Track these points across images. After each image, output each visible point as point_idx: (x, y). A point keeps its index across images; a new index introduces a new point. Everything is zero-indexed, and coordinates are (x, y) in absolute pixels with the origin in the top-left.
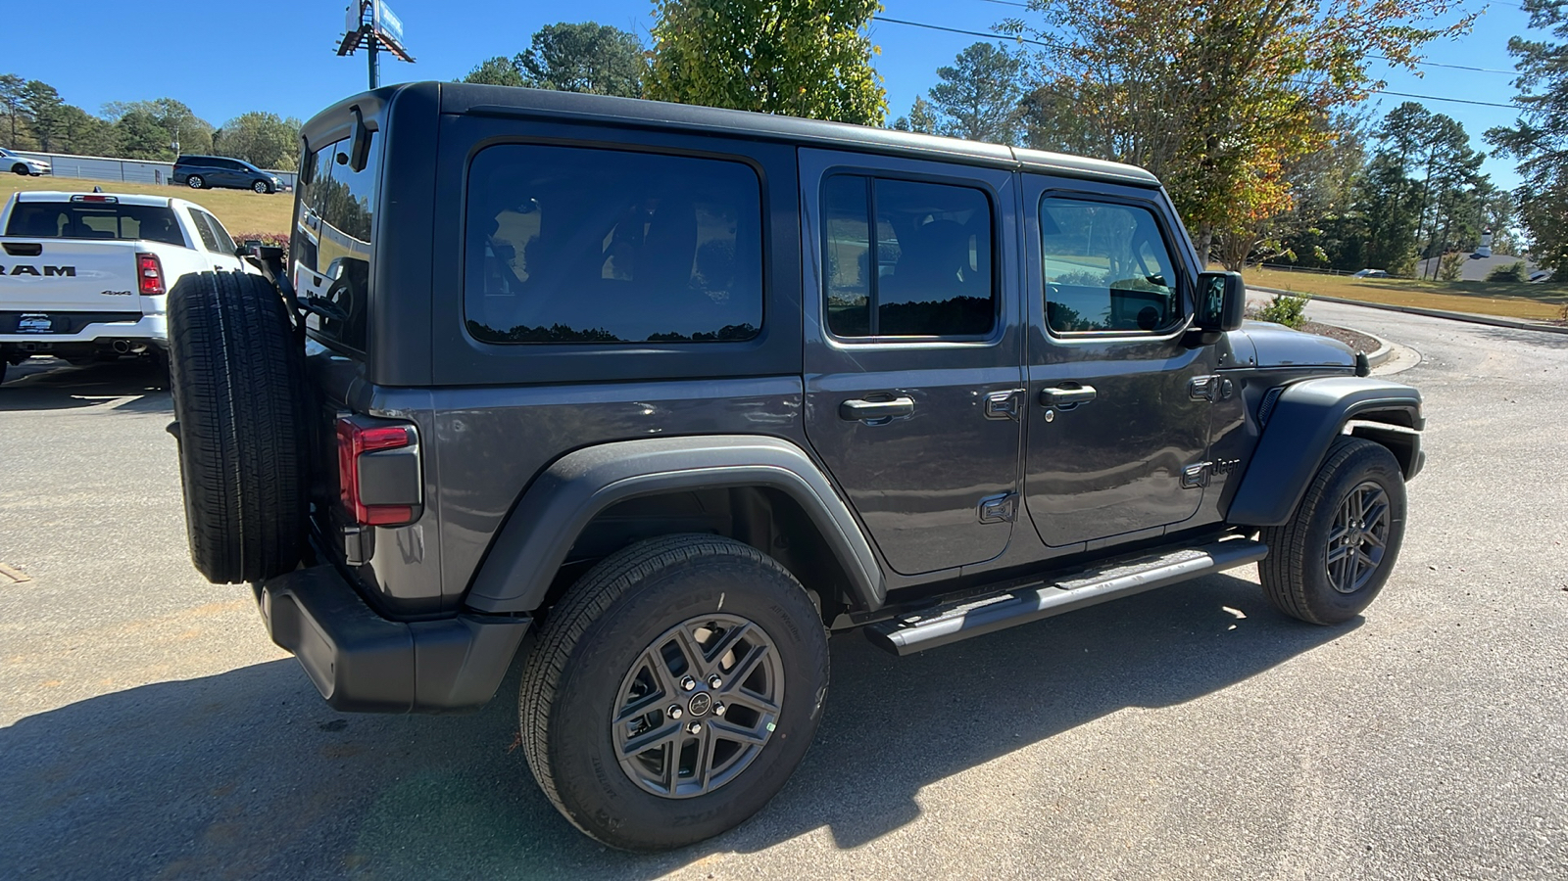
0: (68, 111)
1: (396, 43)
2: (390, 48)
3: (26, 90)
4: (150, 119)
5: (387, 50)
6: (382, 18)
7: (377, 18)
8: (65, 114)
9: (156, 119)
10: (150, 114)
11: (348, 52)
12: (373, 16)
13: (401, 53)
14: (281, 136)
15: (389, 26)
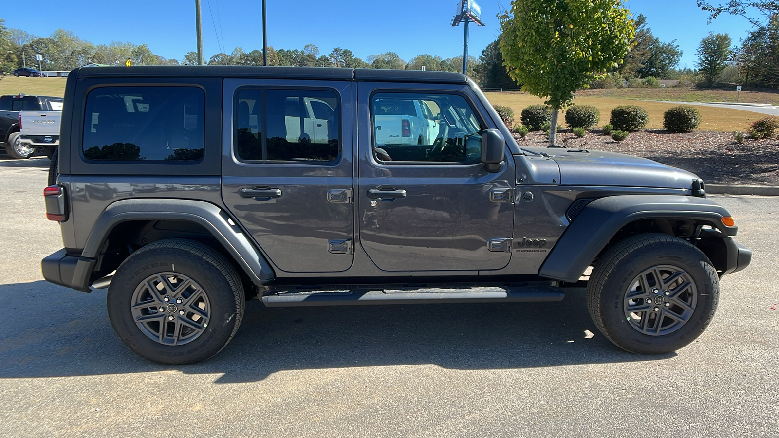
0: (356, 59)
1: (477, 18)
2: (474, 20)
3: (342, 53)
4: (383, 61)
5: (473, 21)
6: (471, 8)
7: (469, 7)
8: (354, 62)
9: (385, 61)
10: (383, 59)
11: (457, 24)
12: (467, 6)
13: (479, 22)
14: (432, 64)
15: (474, 10)
